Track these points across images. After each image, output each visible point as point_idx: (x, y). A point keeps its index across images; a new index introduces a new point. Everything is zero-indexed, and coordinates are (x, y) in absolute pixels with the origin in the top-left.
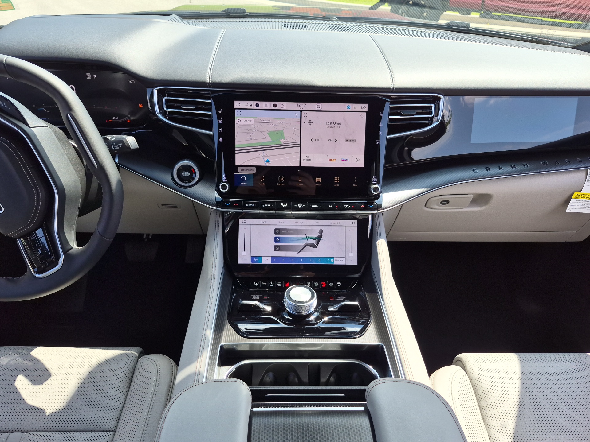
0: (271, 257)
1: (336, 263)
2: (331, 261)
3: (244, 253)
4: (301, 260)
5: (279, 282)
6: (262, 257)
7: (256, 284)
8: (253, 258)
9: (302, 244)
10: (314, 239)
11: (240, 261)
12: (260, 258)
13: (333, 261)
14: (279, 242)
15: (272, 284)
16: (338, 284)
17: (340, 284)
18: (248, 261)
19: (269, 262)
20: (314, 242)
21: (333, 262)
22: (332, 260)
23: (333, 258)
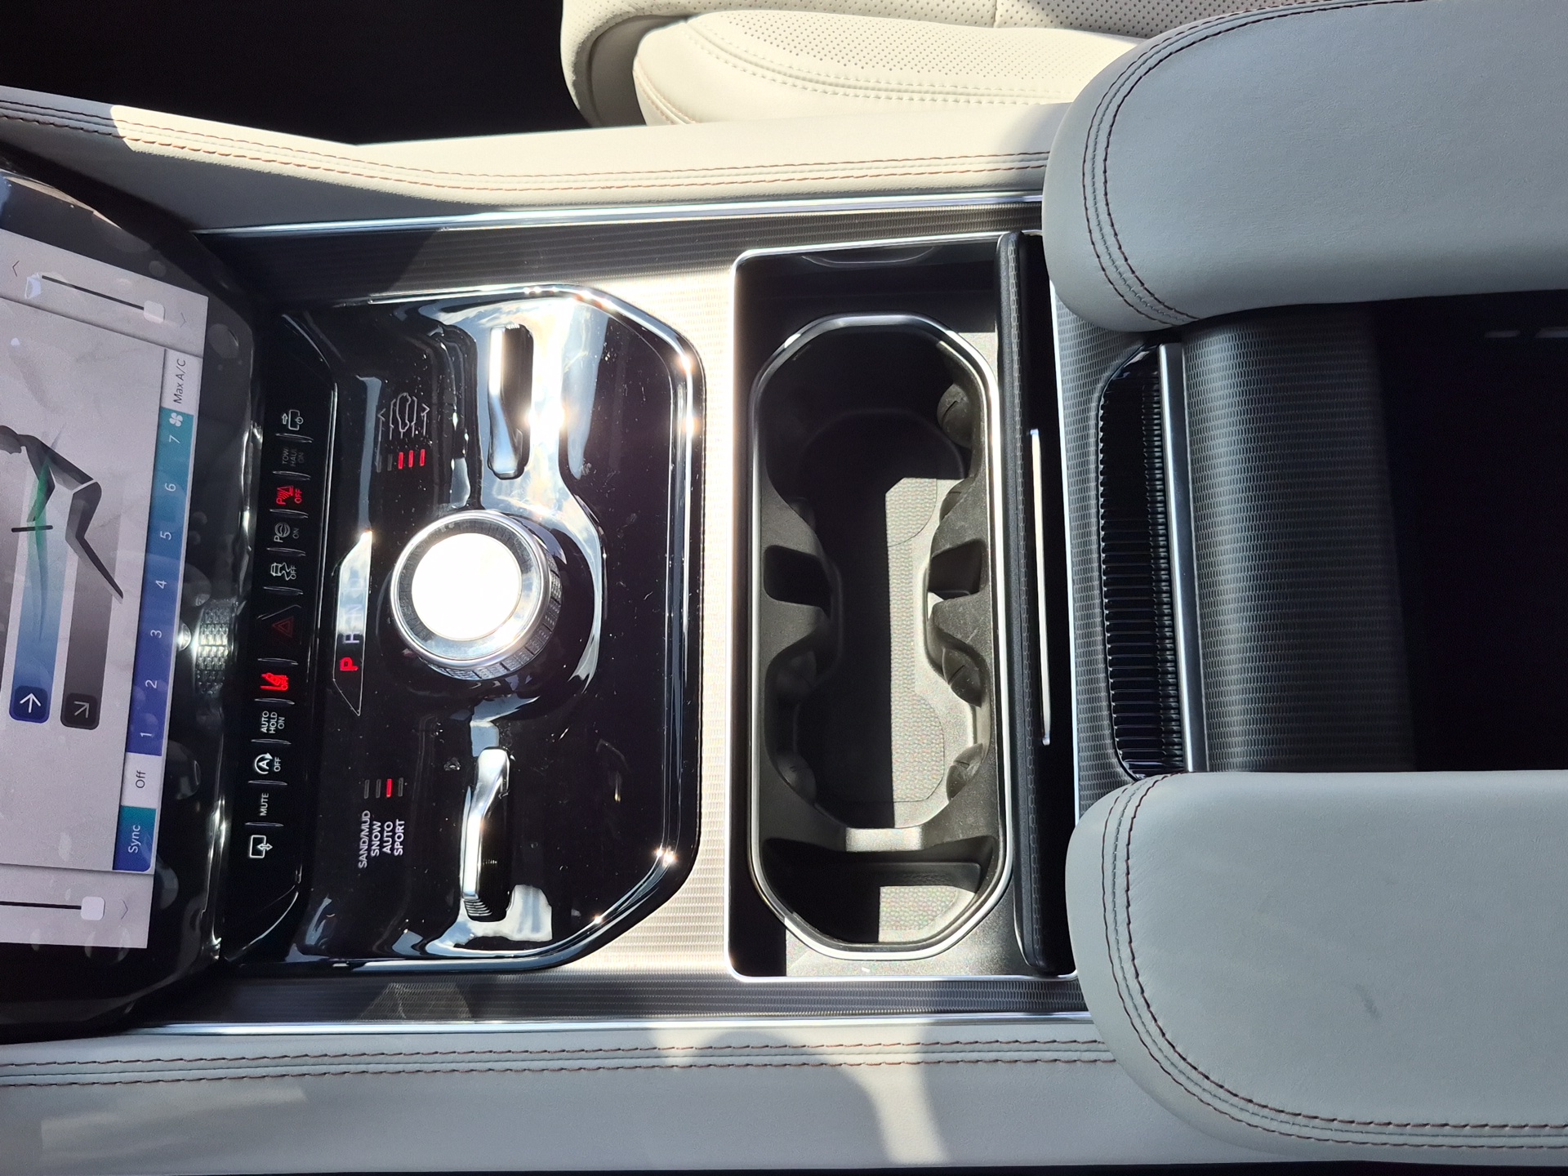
0: (131, 755)
1: (190, 404)
2: (178, 424)
3: (92, 909)
4: (161, 584)
5: (260, 725)
6: (127, 803)
7: (264, 847)
8: (124, 860)
9: (69, 565)
10: (48, 489)
11: (134, 935)
12: (126, 816)
13: (180, 418)
14: (44, 696)
15: (271, 764)
16: (294, 424)
17: (294, 416)
18: (138, 889)
19: (150, 769)
20: (64, 495)
21: (187, 417)
22: (176, 420)
23: (163, 412)
